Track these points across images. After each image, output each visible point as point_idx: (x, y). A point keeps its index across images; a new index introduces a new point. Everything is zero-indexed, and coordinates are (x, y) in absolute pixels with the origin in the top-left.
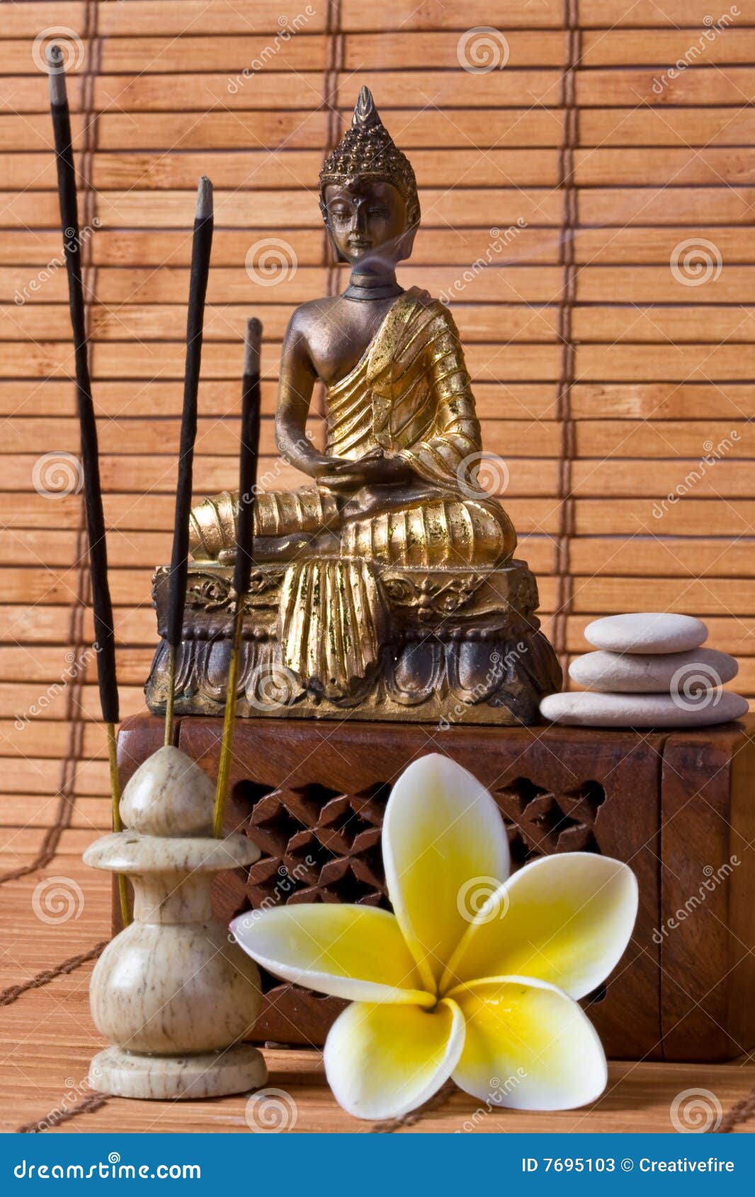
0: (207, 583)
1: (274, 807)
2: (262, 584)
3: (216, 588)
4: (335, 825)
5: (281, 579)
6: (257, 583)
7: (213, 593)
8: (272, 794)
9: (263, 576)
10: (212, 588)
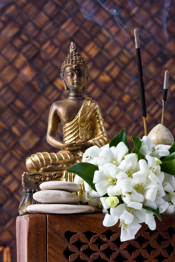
0: (40, 177)
1: (77, 238)
2: (56, 176)
3: (42, 178)
4: (95, 243)
5: (62, 174)
6: (55, 176)
7: (42, 179)
8: (76, 235)
9: (57, 174)
10: (41, 178)
